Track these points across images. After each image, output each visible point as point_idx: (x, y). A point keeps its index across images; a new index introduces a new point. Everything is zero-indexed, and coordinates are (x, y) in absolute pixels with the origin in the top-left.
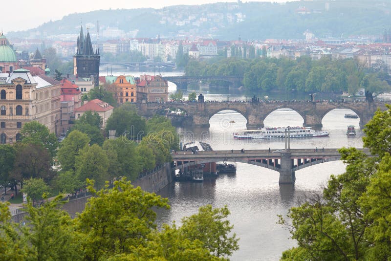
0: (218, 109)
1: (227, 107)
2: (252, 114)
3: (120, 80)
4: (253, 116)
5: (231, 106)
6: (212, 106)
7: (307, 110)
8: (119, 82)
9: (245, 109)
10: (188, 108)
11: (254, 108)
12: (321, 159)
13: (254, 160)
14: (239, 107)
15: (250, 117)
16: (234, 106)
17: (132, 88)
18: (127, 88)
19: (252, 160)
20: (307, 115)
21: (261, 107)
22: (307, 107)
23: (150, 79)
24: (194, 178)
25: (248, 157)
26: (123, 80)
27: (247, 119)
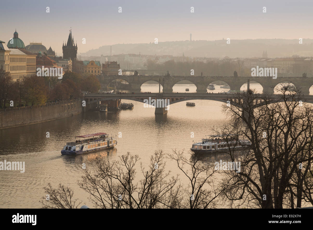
1: (151, 79)
3: (92, 63)
5: (153, 79)
7: (198, 81)
8: (91, 65)
11: (167, 79)
12: (183, 99)
13: (139, 99)
17: (99, 68)
18: (95, 68)
19: (137, 99)
21: (171, 79)
23: (110, 64)
24: (101, 110)
25: (136, 97)
26: (93, 63)
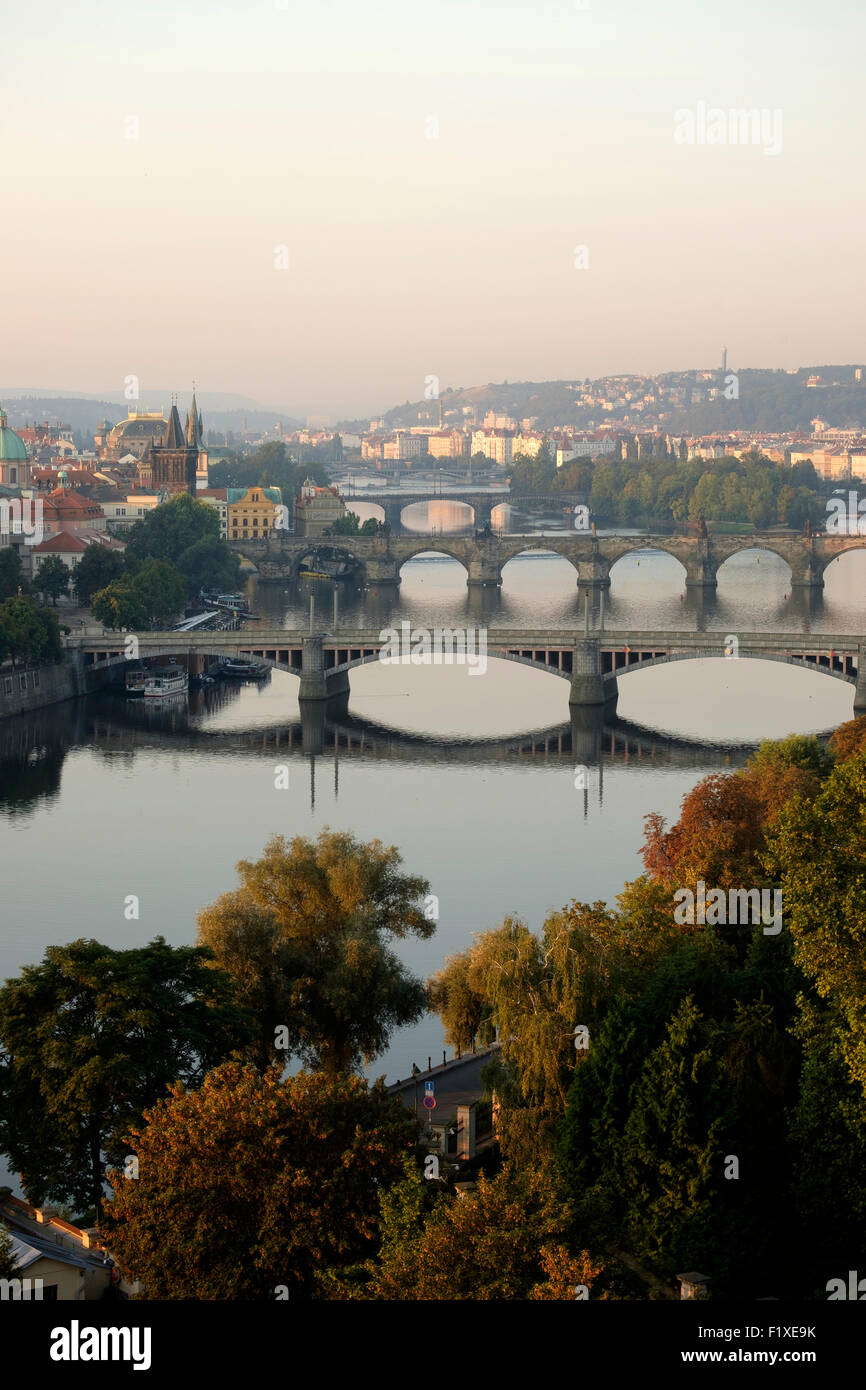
0: (413, 550)
1: (429, 546)
2: (475, 559)
3: (253, 496)
4: (477, 564)
5: (437, 545)
6: (401, 545)
7: (581, 552)
8: (250, 500)
9: (464, 551)
10: (357, 547)
11: (480, 547)
14: (453, 547)
15: (473, 565)
16: (445, 544)
20: (580, 563)
21: (493, 547)
22: (582, 548)
26: (258, 496)
27: (468, 569)
